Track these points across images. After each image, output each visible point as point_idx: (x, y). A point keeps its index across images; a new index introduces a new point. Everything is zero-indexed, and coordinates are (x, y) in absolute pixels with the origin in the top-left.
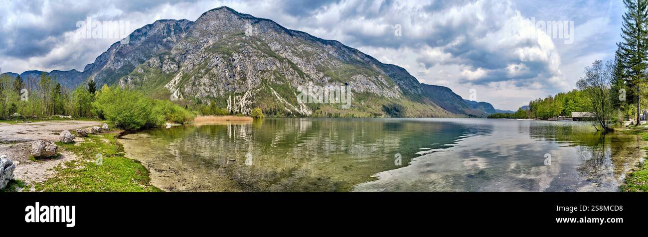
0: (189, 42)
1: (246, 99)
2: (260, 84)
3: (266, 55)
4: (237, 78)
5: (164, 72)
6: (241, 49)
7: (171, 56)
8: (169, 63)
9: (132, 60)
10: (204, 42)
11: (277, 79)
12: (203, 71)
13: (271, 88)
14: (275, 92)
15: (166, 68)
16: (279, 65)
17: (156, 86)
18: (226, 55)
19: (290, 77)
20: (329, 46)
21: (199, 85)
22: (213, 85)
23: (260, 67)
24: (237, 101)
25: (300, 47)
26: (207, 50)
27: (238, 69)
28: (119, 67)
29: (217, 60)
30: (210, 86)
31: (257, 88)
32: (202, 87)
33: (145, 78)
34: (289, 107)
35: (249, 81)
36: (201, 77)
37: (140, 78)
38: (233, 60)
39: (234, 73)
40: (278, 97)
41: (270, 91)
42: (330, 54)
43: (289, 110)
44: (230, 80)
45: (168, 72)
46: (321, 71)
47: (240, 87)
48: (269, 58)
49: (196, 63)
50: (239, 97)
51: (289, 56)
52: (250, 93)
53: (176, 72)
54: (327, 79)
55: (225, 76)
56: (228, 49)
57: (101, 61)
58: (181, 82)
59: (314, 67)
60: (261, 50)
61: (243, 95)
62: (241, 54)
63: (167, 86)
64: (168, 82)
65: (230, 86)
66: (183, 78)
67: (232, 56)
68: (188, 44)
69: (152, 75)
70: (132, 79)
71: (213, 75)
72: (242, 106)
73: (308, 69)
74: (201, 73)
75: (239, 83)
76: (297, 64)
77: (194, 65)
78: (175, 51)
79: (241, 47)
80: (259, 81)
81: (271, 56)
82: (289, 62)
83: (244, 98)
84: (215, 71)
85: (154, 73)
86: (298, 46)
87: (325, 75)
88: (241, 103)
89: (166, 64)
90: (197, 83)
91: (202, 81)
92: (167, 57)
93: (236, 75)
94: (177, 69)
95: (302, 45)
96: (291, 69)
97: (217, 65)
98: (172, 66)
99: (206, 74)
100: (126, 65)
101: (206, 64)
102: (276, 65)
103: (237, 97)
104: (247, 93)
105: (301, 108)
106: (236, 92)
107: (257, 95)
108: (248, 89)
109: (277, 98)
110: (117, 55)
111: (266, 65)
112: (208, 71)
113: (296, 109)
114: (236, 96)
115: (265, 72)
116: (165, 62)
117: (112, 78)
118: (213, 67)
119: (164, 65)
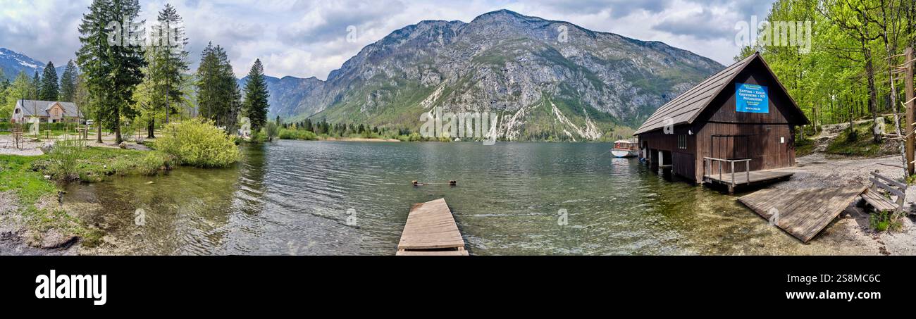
0: (457, 49)
1: (516, 119)
2: (538, 99)
3: (553, 63)
4: (510, 93)
5: (423, 85)
6: (518, 57)
7: (434, 66)
8: (430, 74)
9: (386, 69)
10: (476, 49)
11: (564, 92)
12: (466, 85)
13: (553, 105)
14: (556, 110)
15: (425, 80)
16: (569, 75)
17: (411, 103)
18: (496, 66)
19: (583, 90)
20: (648, 49)
21: (460, 102)
22: (476, 102)
23: (543, 77)
24: (504, 122)
25: (604, 51)
26: (476, 59)
27: (512, 81)
28: (370, 77)
29: (485, 71)
30: (472, 103)
31: (534, 104)
32: (463, 104)
33: (399, 93)
34: (570, 129)
35: (524, 97)
36: (463, 93)
37: (392, 93)
38: (506, 70)
39: (505, 86)
40: (559, 117)
41: (550, 108)
42: (648, 59)
43: (568, 133)
44: (500, 96)
45: (427, 86)
46: (630, 81)
47: (511, 105)
48: (555, 66)
49: (462, 74)
50: (508, 117)
51: (587, 62)
52: (523, 111)
53: (438, 86)
54: (635, 91)
55: (494, 90)
56: (502, 58)
57: (350, 68)
58: (441, 97)
59: (621, 76)
60: (547, 57)
61: (513, 114)
62: (515, 63)
63: (422, 103)
64: (426, 98)
65: (499, 103)
66: (444, 93)
67: (505, 66)
68: (456, 51)
69: (408, 89)
70: (381, 93)
71: (478, 90)
72: (509, 128)
73: (613, 78)
74: (464, 87)
75: (510, 99)
76: (597, 72)
77: (459, 77)
78: (438, 59)
79: (519, 55)
80: (538, 96)
81: (559, 64)
82: (585, 70)
83: (514, 118)
84: (481, 84)
85: (410, 86)
86: (601, 50)
87: (633, 86)
88: (509, 124)
89: (426, 75)
90: (457, 100)
91: (464, 97)
92: (427, 66)
93: (508, 89)
94: (439, 82)
95: (608, 49)
96: (585, 79)
97: (485, 78)
98: (433, 78)
99: (469, 88)
100: (378, 75)
101: (471, 76)
102: (565, 75)
103: (506, 116)
104: (519, 112)
105: (588, 129)
106: (506, 110)
107: (531, 114)
108: (521, 106)
109: (556, 117)
110: (369, 62)
111: (550, 75)
112: (472, 85)
113: (580, 132)
114: (504, 115)
115: (549, 84)
116: (425, 72)
117: (360, 92)
118: (479, 80)
119: (423, 77)
